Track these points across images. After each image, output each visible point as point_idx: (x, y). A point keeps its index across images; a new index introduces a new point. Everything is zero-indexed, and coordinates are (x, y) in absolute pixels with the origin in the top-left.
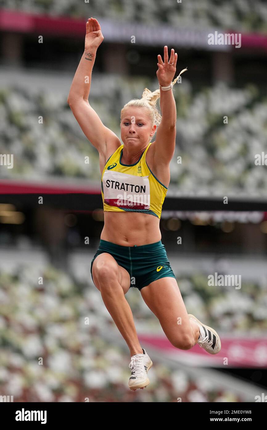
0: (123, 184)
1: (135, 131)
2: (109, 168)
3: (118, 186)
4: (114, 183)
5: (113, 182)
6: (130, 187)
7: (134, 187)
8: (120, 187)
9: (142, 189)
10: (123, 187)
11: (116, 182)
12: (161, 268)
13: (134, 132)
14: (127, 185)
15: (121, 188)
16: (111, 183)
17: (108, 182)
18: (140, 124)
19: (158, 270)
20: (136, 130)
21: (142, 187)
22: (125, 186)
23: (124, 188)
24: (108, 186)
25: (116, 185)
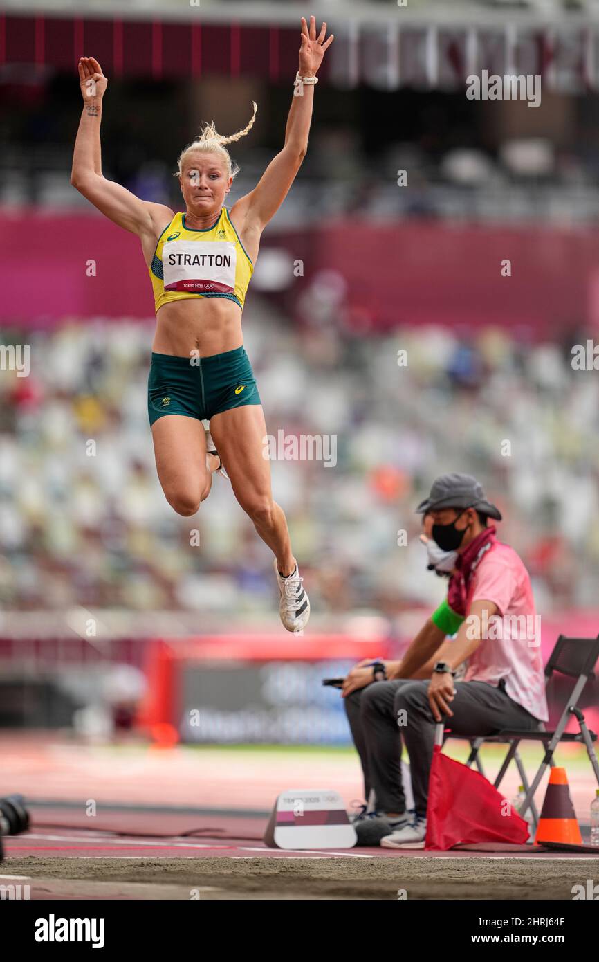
0: (196, 256)
1: (207, 186)
2: (169, 239)
3: (188, 260)
4: (183, 258)
5: (180, 255)
6: (207, 259)
7: (214, 258)
8: (191, 261)
9: (226, 261)
10: (196, 261)
11: (186, 255)
12: (243, 388)
13: (206, 188)
14: (203, 256)
15: (194, 262)
16: (176, 259)
17: (172, 257)
18: (214, 176)
19: (237, 392)
20: (209, 185)
21: (225, 257)
22: (200, 259)
23: (198, 263)
24: (172, 262)
25: (185, 260)
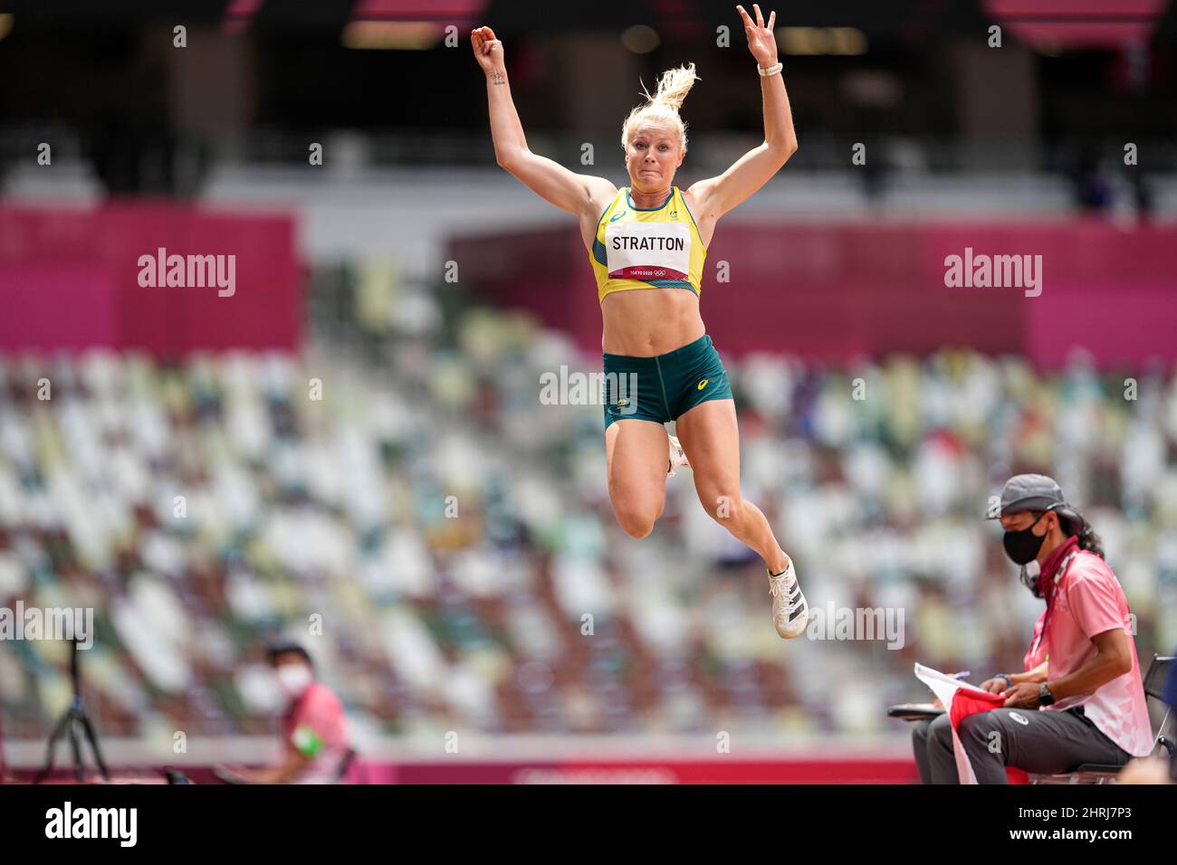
0: (644, 239)
1: (654, 159)
2: (612, 220)
3: (635, 244)
4: (628, 241)
5: (625, 238)
6: (657, 242)
7: (664, 242)
8: (639, 245)
9: (679, 244)
10: (644, 244)
11: (632, 238)
12: (706, 382)
13: (654, 162)
14: (652, 239)
15: (642, 246)
16: (621, 242)
17: (616, 240)
18: (664, 148)
19: (700, 387)
20: (657, 159)
21: (677, 239)
22: (649, 242)
23: (646, 246)
24: (617, 246)
25: (632, 243)
